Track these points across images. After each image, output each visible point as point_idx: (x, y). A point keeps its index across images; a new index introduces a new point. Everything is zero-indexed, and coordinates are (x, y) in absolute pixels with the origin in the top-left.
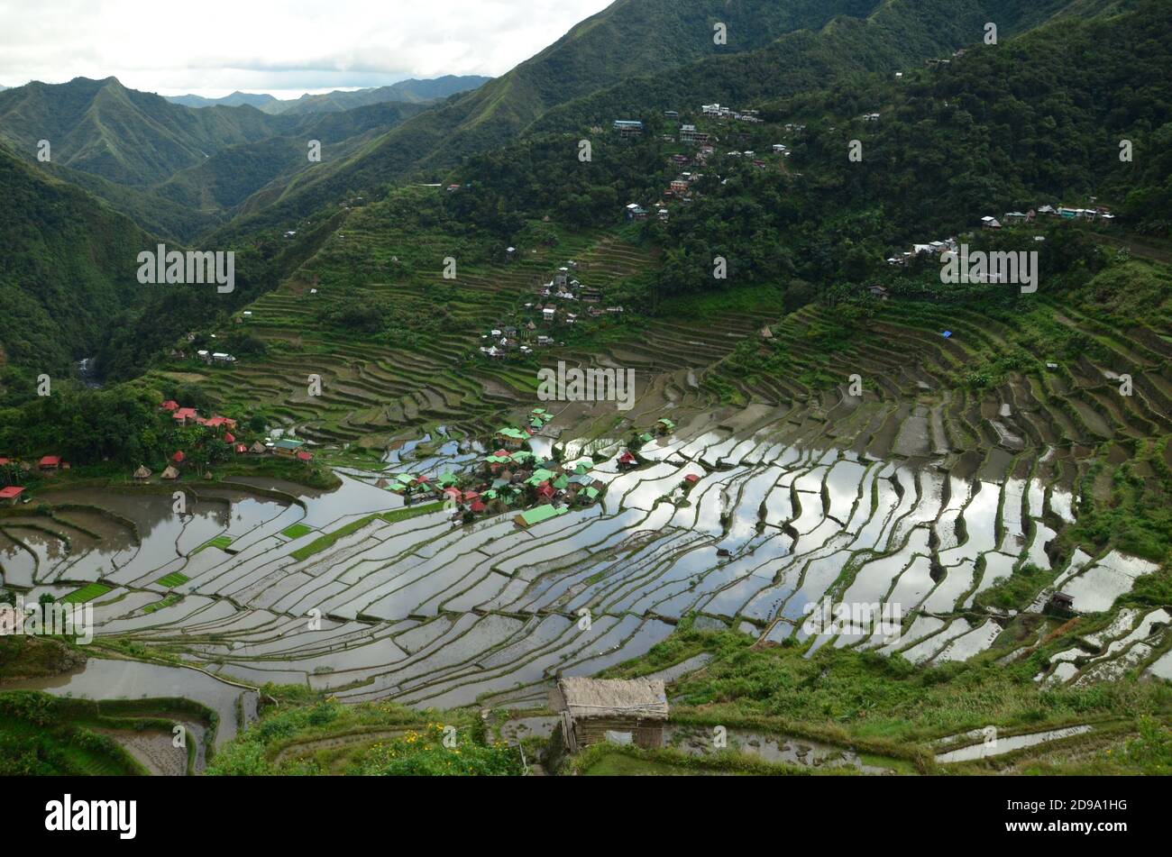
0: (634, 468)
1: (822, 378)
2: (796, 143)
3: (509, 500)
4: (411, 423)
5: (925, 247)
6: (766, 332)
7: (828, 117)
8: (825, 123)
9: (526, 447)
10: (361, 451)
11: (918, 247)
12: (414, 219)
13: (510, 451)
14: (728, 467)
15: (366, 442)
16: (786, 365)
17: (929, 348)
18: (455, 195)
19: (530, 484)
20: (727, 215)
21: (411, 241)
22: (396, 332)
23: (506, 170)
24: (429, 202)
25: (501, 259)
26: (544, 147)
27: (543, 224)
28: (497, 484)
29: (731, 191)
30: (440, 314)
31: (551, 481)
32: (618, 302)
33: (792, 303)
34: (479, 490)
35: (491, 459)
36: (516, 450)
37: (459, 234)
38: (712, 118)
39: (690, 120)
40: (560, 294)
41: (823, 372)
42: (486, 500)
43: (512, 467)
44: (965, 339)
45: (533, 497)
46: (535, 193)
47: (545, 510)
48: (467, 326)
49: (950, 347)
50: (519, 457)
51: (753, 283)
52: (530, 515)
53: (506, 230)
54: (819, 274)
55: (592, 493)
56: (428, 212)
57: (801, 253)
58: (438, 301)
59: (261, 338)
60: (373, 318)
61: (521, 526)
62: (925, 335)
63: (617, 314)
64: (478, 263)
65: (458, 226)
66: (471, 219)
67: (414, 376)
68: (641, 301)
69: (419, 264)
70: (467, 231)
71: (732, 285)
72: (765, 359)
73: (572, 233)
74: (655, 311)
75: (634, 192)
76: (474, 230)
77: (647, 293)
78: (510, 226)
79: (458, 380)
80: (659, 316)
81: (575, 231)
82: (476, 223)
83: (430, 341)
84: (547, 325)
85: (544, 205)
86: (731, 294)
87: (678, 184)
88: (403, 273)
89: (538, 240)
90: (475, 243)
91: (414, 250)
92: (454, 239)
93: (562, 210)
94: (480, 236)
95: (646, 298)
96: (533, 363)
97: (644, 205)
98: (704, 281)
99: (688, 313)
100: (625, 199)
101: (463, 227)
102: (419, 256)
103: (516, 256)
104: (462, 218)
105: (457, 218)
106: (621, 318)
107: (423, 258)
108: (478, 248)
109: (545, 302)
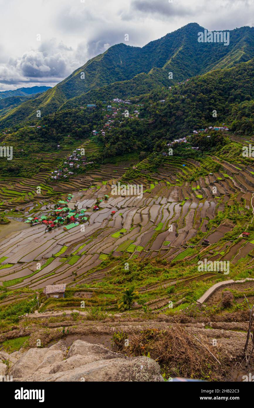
0: (98, 210)
1: (151, 180)
2: (141, 110)
3: (62, 223)
4: (32, 201)
5: (178, 141)
6: (134, 167)
7: (150, 101)
8: (150, 104)
9: (66, 206)
10: (16, 211)
11: (176, 141)
12: (27, 138)
13: (62, 208)
14: (124, 208)
15: (18, 208)
16: (140, 177)
17: (179, 170)
18: (41, 129)
19: (68, 218)
20: (122, 133)
21: (27, 145)
22: (25, 174)
23: (55, 121)
24: (32, 132)
25: (56, 149)
26: (66, 114)
27: (68, 138)
28: (58, 218)
29: (123, 126)
30: (38, 167)
31: (74, 216)
32: (91, 161)
33: (141, 159)
34: (53, 220)
35: (56, 210)
36: (64, 207)
37: (42, 141)
38: (117, 103)
39: (110, 104)
40: (74, 159)
41: (150, 178)
42: (55, 223)
43: (63, 212)
44: (189, 167)
45: (69, 221)
46: (65, 128)
47: (72, 225)
48: (47, 170)
49: (185, 169)
50: (64, 209)
51: (131, 153)
52: (68, 227)
53: (57, 140)
54: (149, 149)
55: (86, 218)
56: (32, 135)
57: (144, 143)
58: (38, 163)
60: (17, 169)
61: (65, 230)
62: (178, 166)
63: (91, 165)
64: (49, 150)
65: (42, 139)
66: (46, 137)
67: (31, 186)
68: (99, 160)
69: (30, 152)
70: (45, 141)
71: (125, 153)
72: (134, 175)
73: (77, 140)
74: (103, 162)
75: (95, 126)
76: (47, 140)
77: (100, 157)
78: (58, 139)
79: (46, 187)
80: (104, 164)
81: (78, 139)
82: (47, 138)
83: (36, 175)
84: (71, 169)
85: (68, 132)
86: (124, 156)
87: (107, 124)
88: (25, 155)
89: (67, 143)
90: (47, 144)
91: (29, 147)
92: (41, 143)
93: (73, 133)
94: (49, 142)
95: (100, 159)
96: (68, 180)
97: (97, 131)
98: (116, 153)
99: (112, 163)
100: (92, 130)
101: (43, 139)
102: (30, 149)
103: (61, 148)
104: (43, 137)
105: (41, 137)
106: (93, 165)
107: (31, 150)
108: (48, 146)
109: (70, 162)
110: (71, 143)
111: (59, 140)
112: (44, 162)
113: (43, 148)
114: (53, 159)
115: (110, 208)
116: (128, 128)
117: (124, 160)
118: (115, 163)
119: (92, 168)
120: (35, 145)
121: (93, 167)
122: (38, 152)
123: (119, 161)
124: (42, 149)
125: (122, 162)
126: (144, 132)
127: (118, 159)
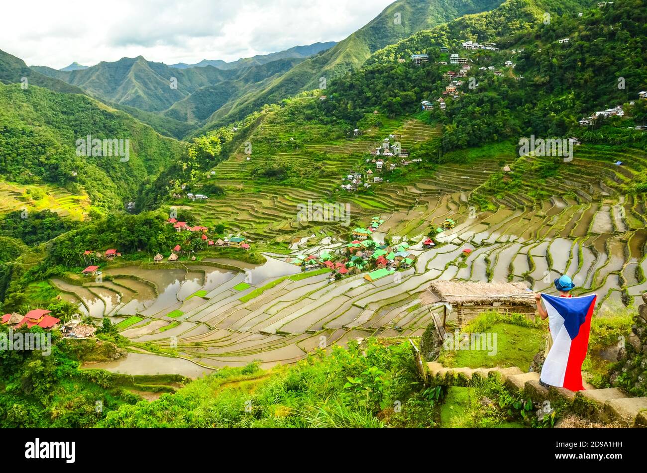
0: (432, 247)
2: (518, 59)
3: (361, 267)
4: (304, 228)
6: (507, 168)
7: (537, 43)
9: (369, 238)
10: (277, 244)
11: (598, 113)
12: (302, 117)
13: (360, 240)
14: (488, 245)
15: (280, 239)
16: (519, 187)
18: (325, 102)
19: (373, 258)
20: (480, 103)
21: (301, 129)
22: (294, 179)
23: (352, 86)
24: (310, 107)
25: (351, 135)
27: (375, 114)
28: (354, 258)
29: (482, 89)
30: (318, 168)
31: (385, 256)
32: (419, 156)
34: (344, 262)
35: (350, 245)
36: (364, 239)
37: (327, 123)
38: (469, 50)
39: (455, 52)
40: (385, 153)
41: (542, 189)
42: (348, 267)
43: (362, 249)
44: (631, 165)
45: (375, 264)
46: (368, 98)
47: (381, 272)
48: (334, 174)
49: (621, 171)
50: (365, 243)
51: (497, 141)
52: (374, 275)
53: (354, 119)
55: (409, 261)
56: (309, 112)
57: (525, 123)
58: (317, 161)
59: (221, 185)
60: (281, 171)
61: (368, 281)
62: (604, 165)
63: (418, 163)
64: (338, 139)
65: (326, 119)
66: (333, 115)
68: (432, 155)
69: (305, 141)
70: (331, 121)
71: (485, 143)
72: (506, 184)
74: (440, 160)
75: (425, 94)
76: (335, 121)
77: (435, 150)
78: (356, 117)
80: (442, 163)
81: (392, 118)
82: (336, 117)
83: (313, 183)
84: (379, 171)
85: (374, 105)
86: (485, 148)
87: (451, 88)
88: (297, 146)
89: (371, 124)
91: (302, 133)
92: (324, 126)
93: (385, 106)
94: (339, 123)
95: (435, 153)
96: (371, 193)
97: (431, 101)
98: (468, 142)
99: (459, 161)
100: (420, 99)
101: (329, 119)
102: (305, 137)
103: (360, 134)
104: (328, 114)
105: (325, 115)
106: (421, 165)
107: (308, 138)
108: (336, 130)
109: (377, 159)
110: (379, 125)
111: (358, 121)
112: (329, 159)
113: (327, 134)
114: (345, 153)
115: (459, 245)
116: (492, 94)
120: (315, 129)
121: (420, 168)
122: (318, 142)
123: (473, 158)
124: (326, 136)
126: (526, 102)
127: (472, 153)
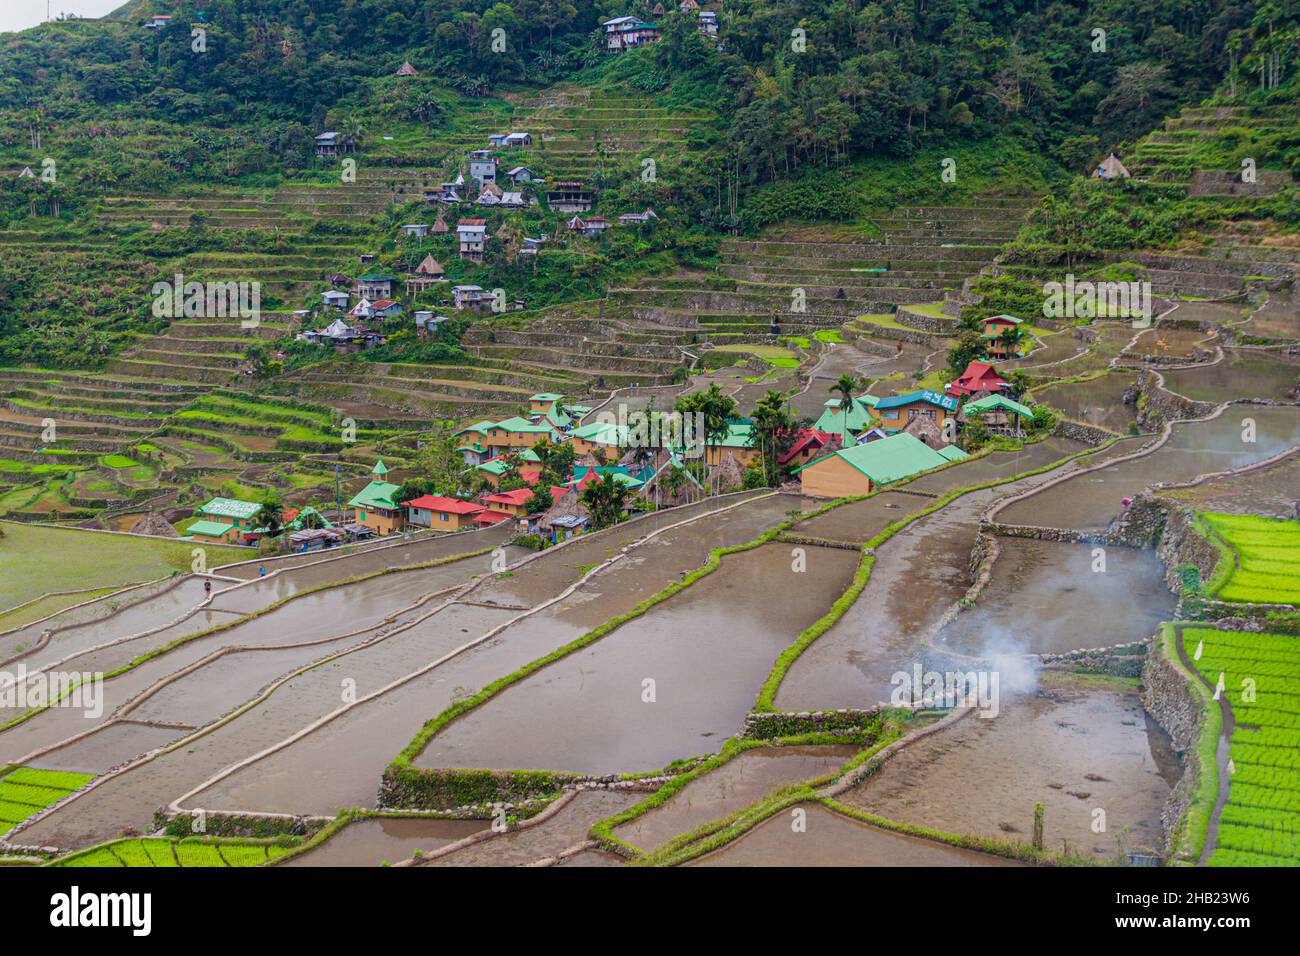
25: (305, 160)
27: (399, 80)
40: (487, 198)
63: (646, 227)
64: (247, 171)
65: (182, 98)
66: (213, 83)
67: (120, 415)
68: (699, 198)
69: (94, 184)
70: (208, 110)
73: (473, 98)
74: (735, 218)
76: (227, 108)
77: (707, 181)
78: (319, 91)
79: (256, 407)
80: (747, 228)
81: (479, 93)
82: (231, 91)
83: (147, 344)
84: (468, 266)
86: (919, 165)
89: (394, 113)
90: (233, 134)
92: (178, 127)
94: (239, 119)
95: (707, 193)
96: (453, 350)
99: (824, 215)
101: (197, 99)
104: (192, 81)
105: (180, 82)
106: (657, 237)
107: (105, 168)
108: (240, 141)
109: (454, 217)
110: (426, 115)
111: (330, 103)
112: (218, 245)
113: (194, 156)
114: (289, 223)
117: (922, 194)
118: (846, 217)
119: (654, 262)
121: (656, 249)
122: (155, 187)
123: (878, 202)
124: (191, 167)
125: (904, 209)
127: (872, 183)
